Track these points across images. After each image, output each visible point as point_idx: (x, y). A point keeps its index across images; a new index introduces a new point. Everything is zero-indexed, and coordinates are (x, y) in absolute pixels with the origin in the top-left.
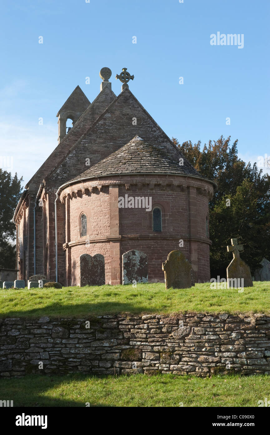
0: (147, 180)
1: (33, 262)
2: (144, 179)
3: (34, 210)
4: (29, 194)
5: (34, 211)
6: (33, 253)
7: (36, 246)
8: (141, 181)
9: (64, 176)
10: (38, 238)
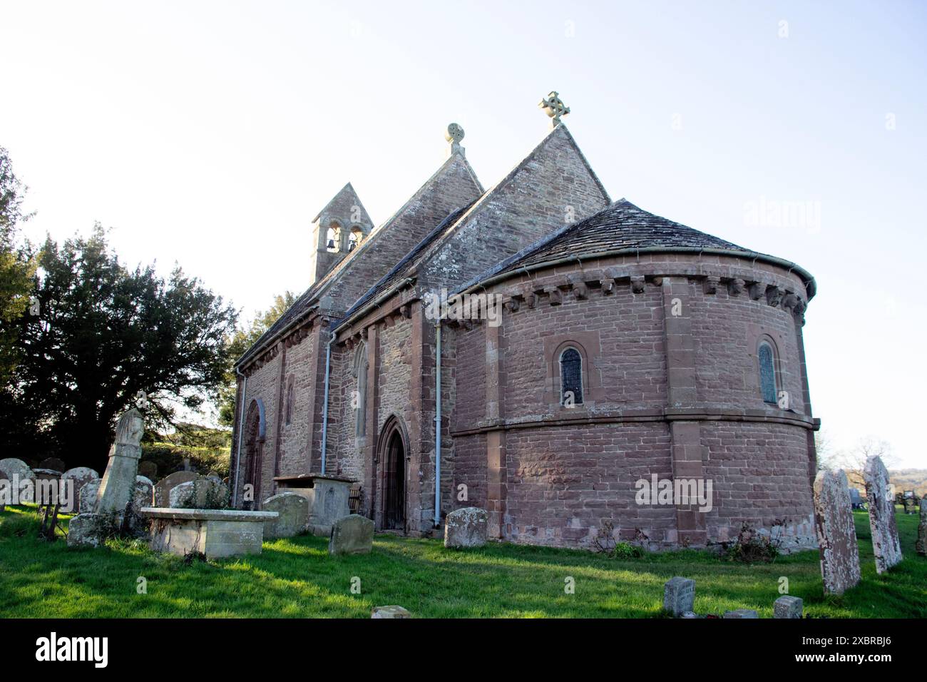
0: (756, 272)
1: (319, 450)
2: (749, 268)
3: (328, 348)
4: (320, 315)
5: (326, 350)
6: (320, 431)
7: (328, 419)
8: (743, 274)
9: (454, 268)
10: (332, 403)
